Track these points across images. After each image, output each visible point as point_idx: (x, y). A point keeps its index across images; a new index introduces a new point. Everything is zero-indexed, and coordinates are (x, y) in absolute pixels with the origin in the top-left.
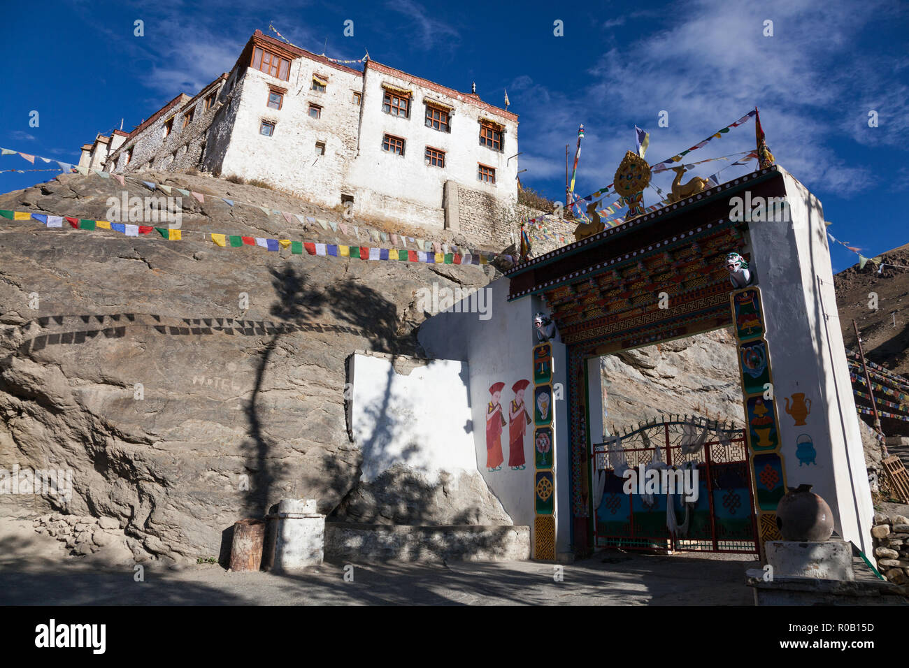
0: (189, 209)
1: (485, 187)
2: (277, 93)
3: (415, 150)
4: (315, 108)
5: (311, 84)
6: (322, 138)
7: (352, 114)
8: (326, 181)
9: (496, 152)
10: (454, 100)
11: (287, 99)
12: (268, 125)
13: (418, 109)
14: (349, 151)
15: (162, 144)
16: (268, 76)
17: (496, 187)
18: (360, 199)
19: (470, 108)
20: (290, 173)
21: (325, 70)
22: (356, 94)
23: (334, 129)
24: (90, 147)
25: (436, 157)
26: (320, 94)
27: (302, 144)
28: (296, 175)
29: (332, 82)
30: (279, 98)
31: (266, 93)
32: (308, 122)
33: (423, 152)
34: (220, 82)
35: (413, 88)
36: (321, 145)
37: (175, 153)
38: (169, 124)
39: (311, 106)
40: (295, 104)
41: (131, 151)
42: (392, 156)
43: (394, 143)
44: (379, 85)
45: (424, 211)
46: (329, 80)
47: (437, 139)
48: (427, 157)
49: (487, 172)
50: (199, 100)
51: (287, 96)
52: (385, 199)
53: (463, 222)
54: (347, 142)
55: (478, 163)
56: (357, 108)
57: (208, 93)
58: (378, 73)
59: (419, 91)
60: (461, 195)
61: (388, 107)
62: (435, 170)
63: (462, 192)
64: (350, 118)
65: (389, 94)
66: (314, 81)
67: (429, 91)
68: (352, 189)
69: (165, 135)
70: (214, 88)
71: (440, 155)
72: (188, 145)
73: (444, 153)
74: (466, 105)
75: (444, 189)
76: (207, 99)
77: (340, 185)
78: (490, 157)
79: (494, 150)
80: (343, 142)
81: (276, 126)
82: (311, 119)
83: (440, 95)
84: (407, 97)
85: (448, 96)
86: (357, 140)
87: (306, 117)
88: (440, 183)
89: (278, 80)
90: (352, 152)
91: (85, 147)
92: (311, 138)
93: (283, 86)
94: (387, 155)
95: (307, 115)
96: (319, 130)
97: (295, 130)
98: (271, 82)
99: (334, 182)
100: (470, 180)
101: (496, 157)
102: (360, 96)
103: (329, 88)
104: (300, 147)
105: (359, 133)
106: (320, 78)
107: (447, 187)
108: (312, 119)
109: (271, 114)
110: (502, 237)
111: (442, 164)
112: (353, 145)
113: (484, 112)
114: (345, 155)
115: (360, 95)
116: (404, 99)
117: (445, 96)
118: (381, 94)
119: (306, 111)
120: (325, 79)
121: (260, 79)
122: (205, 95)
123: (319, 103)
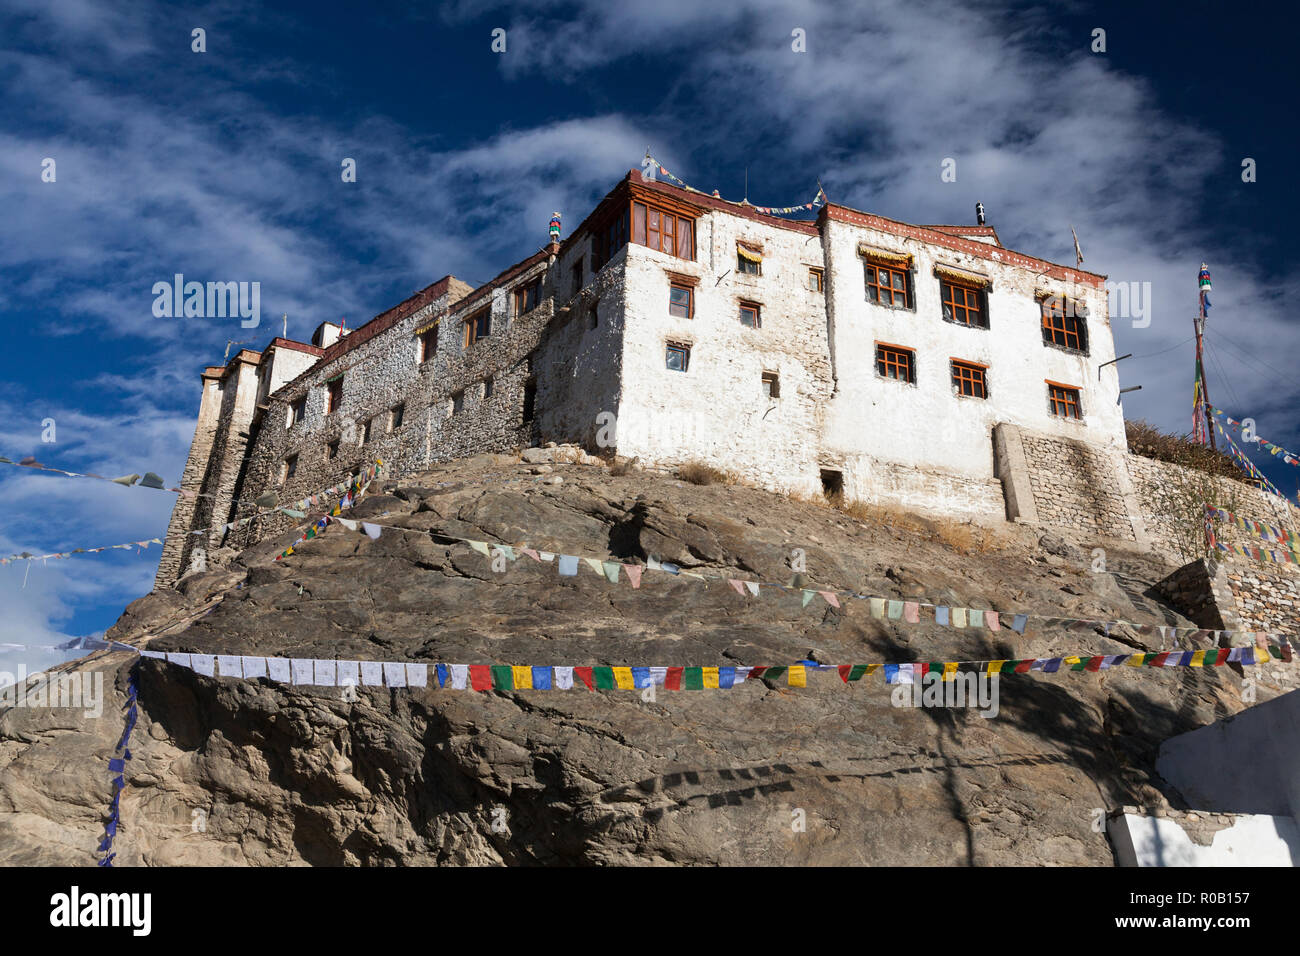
0: (715, 561)
1: (1063, 427)
2: (683, 289)
3: (933, 370)
4: (750, 310)
5: (734, 264)
6: (771, 366)
7: (812, 311)
8: (790, 447)
9: (1074, 357)
10: (986, 262)
11: (700, 297)
12: (679, 353)
13: (927, 289)
14: (819, 384)
15: (418, 375)
16: (660, 256)
17: (1085, 425)
18: (854, 476)
19: (1017, 275)
20: (728, 439)
21: (756, 231)
22: (814, 270)
23: (787, 344)
24: (218, 373)
25: (970, 379)
26: (753, 279)
27: (739, 380)
28: (739, 440)
29: (770, 253)
30: (686, 295)
31: (665, 290)
32: (744, 338)
33: (946, 373)
34: (547, 259)
35: (912, 248)
36: (772, 381)
37: (458, 397)
38: (430, 339)
39: (742, 304)
40: (715, 303)
41: (336, 386)
42: (894, 386)
43: (896, 362)
44: (853, 250)
45: (966, 488)
46: (765, 249)
47: (967, 343)
48: (956, 381)
49: (1065, 399)
50: (496, 292)
51: (701, 290)
52: (896, 471)
53: (1043, 504)
54: (813, 367)
55: (1046, 381)
56: (820, 299)
57: (518, 280)
58: (848, 228)
59: (923, 253)
60: (1028, 450)
61: (874, 293)
62: (972, 403)
63: (1030, 445)
64: (810, 321)
65: (873, 265)
66: (741, 258)
67: (940, 250)
68: (836, 458)
69: (419, 358)
70: (533, 272)
71: (977, 376)
72: (489, 382)
73: (984, 369)
74: (1008, 269)
75: (994, 439)
76: (518, 291)
77: (815, 453)
78: (1065, 367)
79: (1071, 353)
80: (806, 368)
81: (693, 351)
82: (746, 329)
83: (961, 255)
84: (903, 267)
85: (976, 256)
86: (829, 361)
87: (739, 329)
88: (985, 430)
89: (679, 261)
90: (824, 386)
91: (208, 373)
92: (753, 366)
93: (690, 272)
94: (887, 384)
95: (738, 323)
96: (763, 350)
97: (724, 356)
98: (672, 268)
99: (804, 449)
100: (1035, 416)
101: (1077, 365)
102: (823, 278)
103: (767, 265)
104: (736, 385)
105: (832, 348)
106: (749, 249)
107: (999, 436)
108: (748, 329)
109: (680, 327)
110: (1115, 525)
111: (982, 392)
112: (825, 371)
113: (1042, 278)
114: (812, 391)
115: (821, 272)
116: (899, 273)
117: (970, 257)
118: (858, 268)
119: (736, 316)
120: (758, 249)
121: (650, 264)
122: (511, 285)
123: (756, 298)
